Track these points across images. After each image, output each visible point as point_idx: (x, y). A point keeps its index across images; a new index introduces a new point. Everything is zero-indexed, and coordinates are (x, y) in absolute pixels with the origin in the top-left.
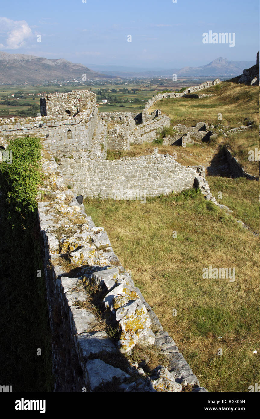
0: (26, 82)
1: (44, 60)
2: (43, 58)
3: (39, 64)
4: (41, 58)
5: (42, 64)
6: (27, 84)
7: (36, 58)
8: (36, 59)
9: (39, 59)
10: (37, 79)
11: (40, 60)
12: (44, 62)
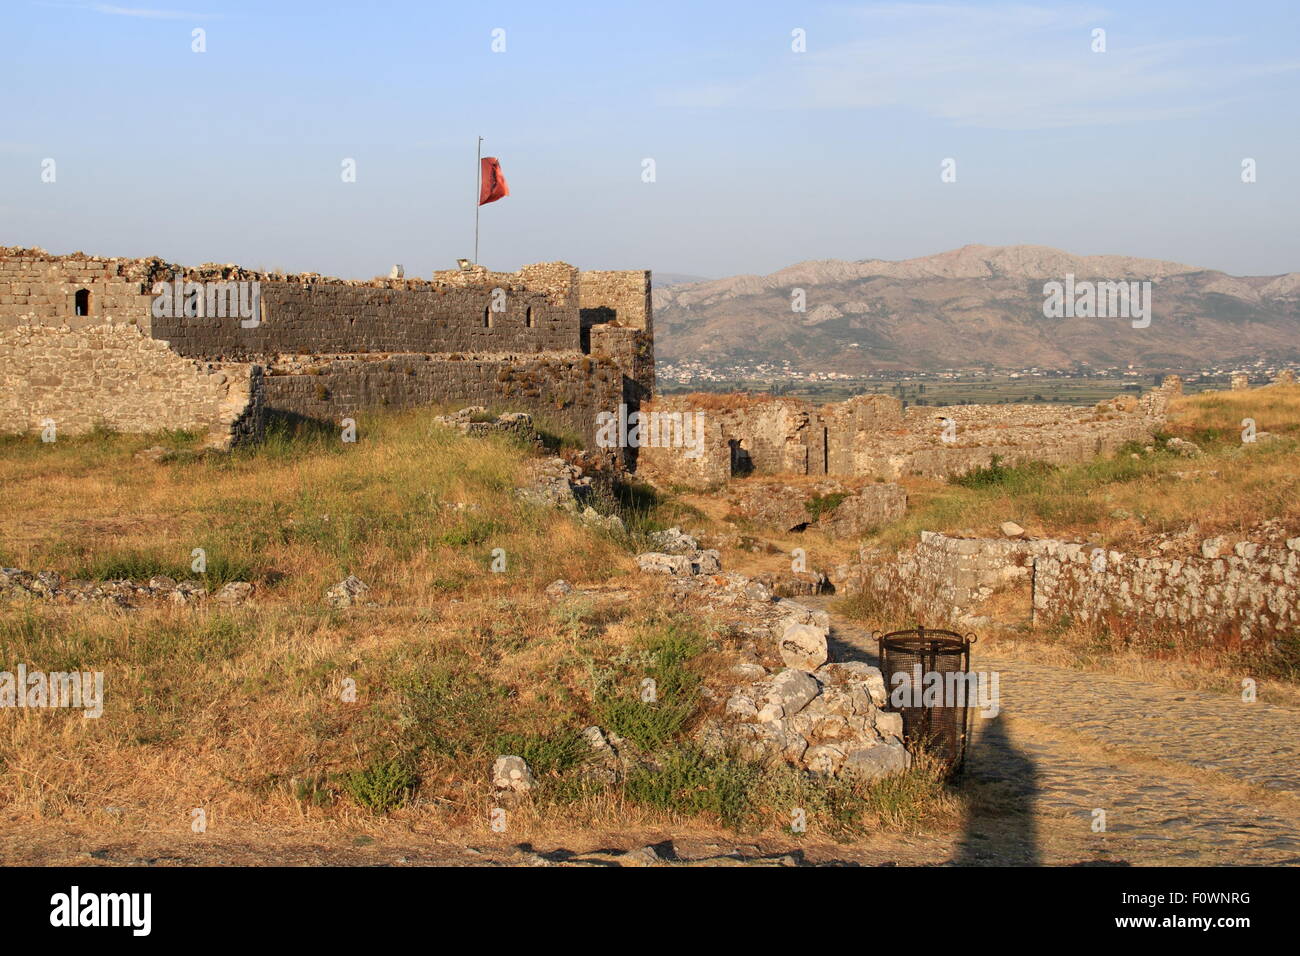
0: (1131, 367)
1: (1217, 280)
2: (1209, 273)
3: (1194, 295)
4: (1201, 272)
5: (1204, 294)
6: (1135, 373)
7: (1183, 271)
8: (1182, 275)
9: (1195, 275)
10: (1180, 356)
11: (1195, 278)
12: (1213, 287)
